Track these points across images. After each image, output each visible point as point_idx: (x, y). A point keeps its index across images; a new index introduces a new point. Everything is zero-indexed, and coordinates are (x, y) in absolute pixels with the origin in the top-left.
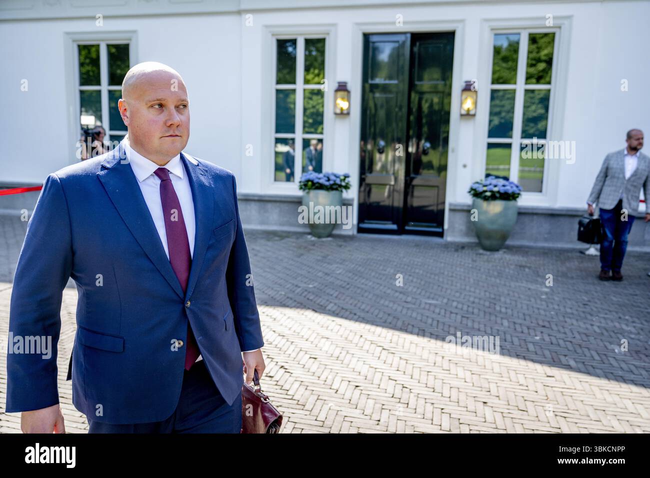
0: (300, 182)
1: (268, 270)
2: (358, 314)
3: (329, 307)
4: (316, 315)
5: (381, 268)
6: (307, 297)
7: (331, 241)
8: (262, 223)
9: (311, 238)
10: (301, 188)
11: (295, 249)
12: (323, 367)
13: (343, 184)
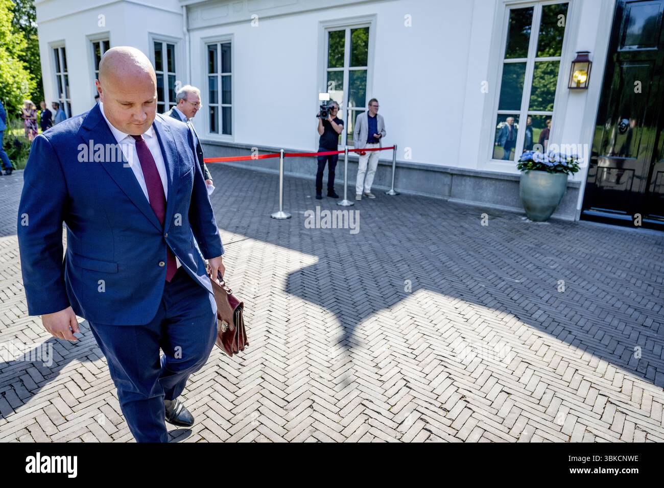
0: (520, 161)
1: (472, 253)
2: (574, 333)
3: (536, 316)
4: (519, 323)
5: (609, 269)
6: (511, 295)
7: (548, 226)
8: (475, 199)
9: (526, 220)
10: (520, 168)
11: (506, 231)
12: (518, 411)
13: (570, 166)
